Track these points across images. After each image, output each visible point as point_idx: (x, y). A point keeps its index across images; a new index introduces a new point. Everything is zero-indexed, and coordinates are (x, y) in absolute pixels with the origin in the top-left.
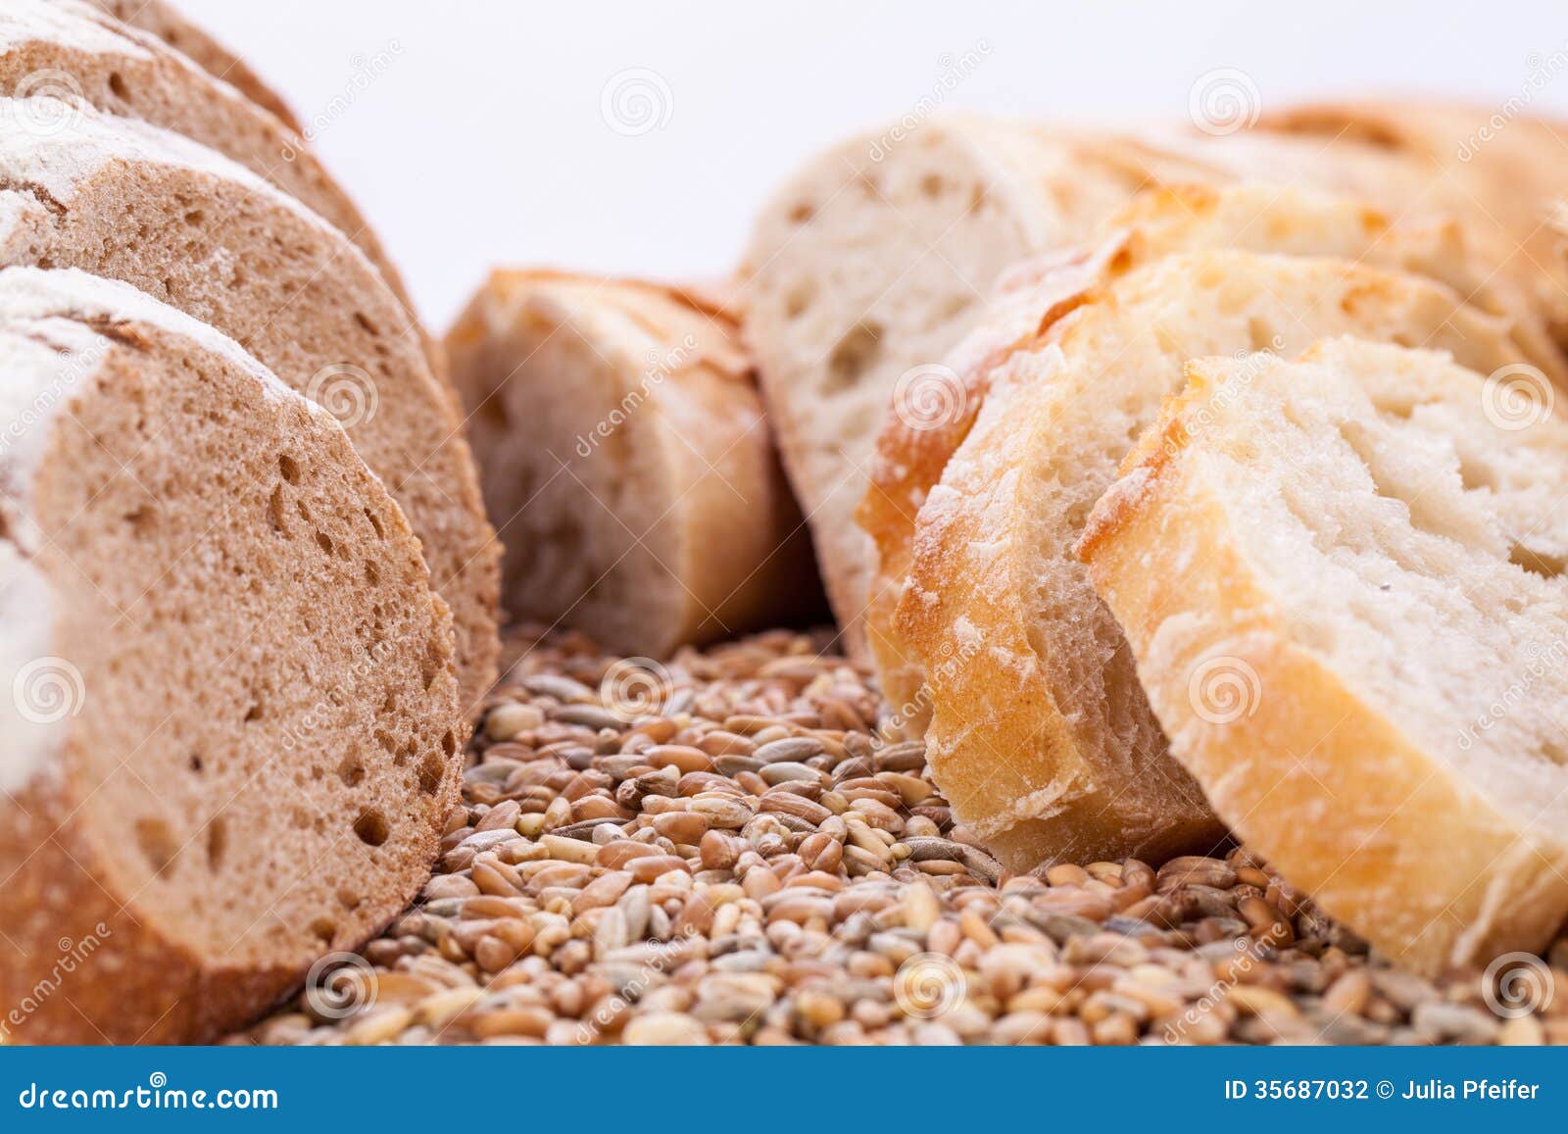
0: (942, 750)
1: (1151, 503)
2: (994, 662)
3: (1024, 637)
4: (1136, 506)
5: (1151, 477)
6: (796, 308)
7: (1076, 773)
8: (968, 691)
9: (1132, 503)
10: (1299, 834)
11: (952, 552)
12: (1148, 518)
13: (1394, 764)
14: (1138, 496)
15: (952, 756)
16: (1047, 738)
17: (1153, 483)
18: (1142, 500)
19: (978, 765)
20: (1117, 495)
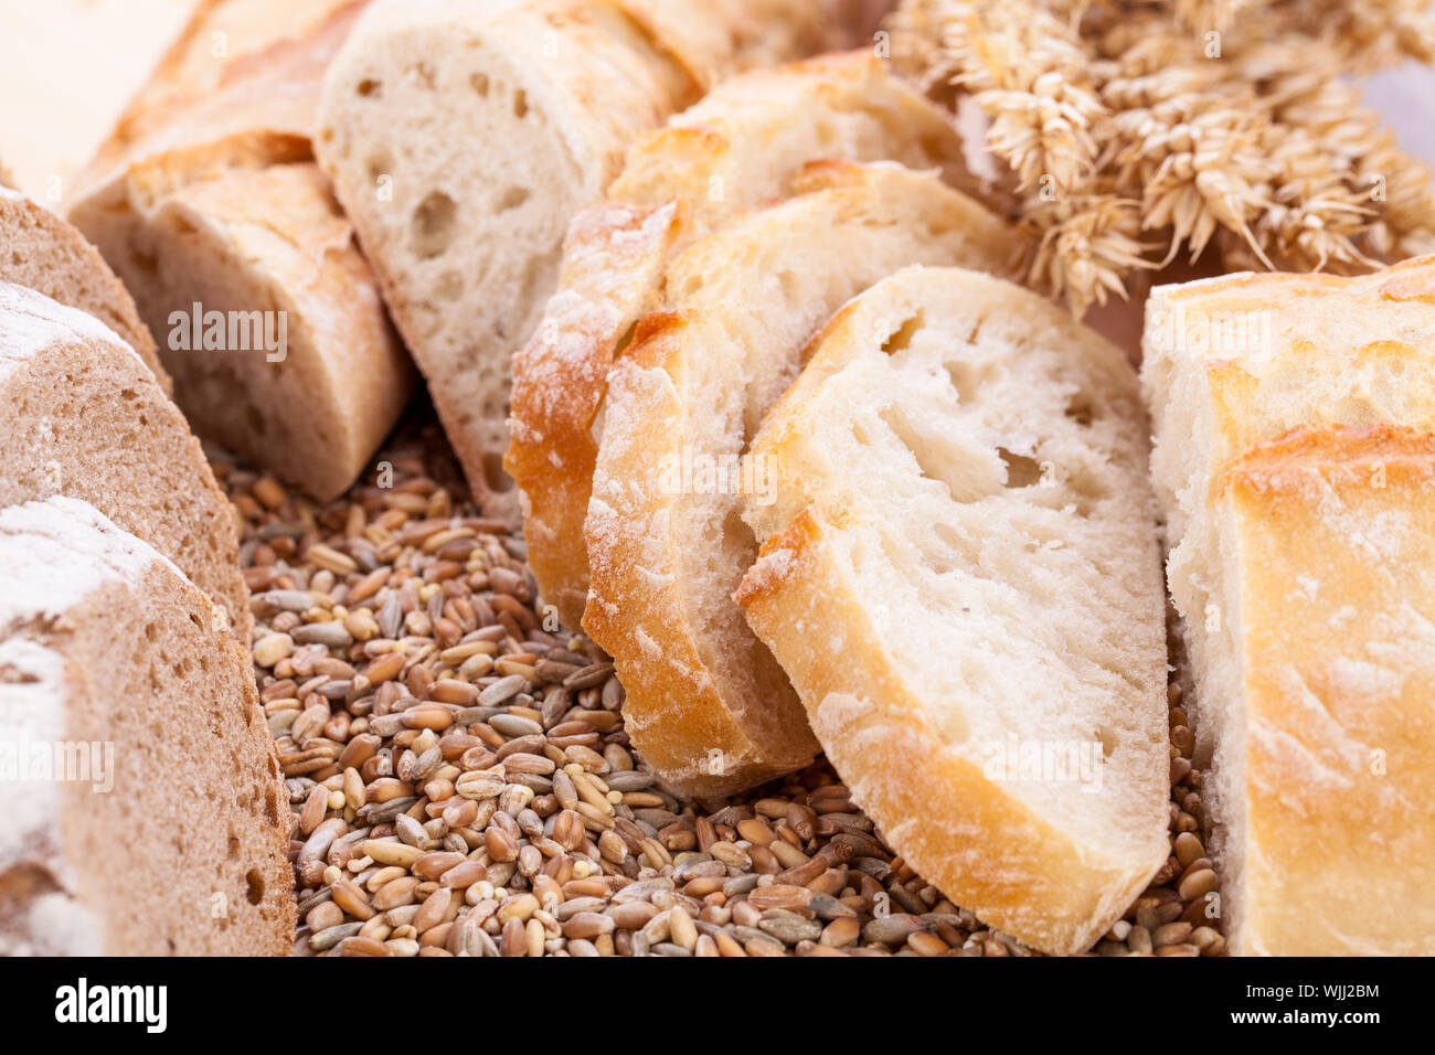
0: (637, 726)
1: (795, 578)
2: (674, 671)
3: (697, 658)
4: (784, 578)
5: (793, 558)
6: (376, 170)
7: (747, 751)
8: (654, 687)
9: (781, 577)
10: (959, 871)
11: (622, 569)
12: (796, 589)
13: (1029, 830)
14: (785, 572)
15: (644, 730)
16: (723, 729)
17: (795, 562)
18: (789, 575)
19: (667, 737)
20: (768, 567)
